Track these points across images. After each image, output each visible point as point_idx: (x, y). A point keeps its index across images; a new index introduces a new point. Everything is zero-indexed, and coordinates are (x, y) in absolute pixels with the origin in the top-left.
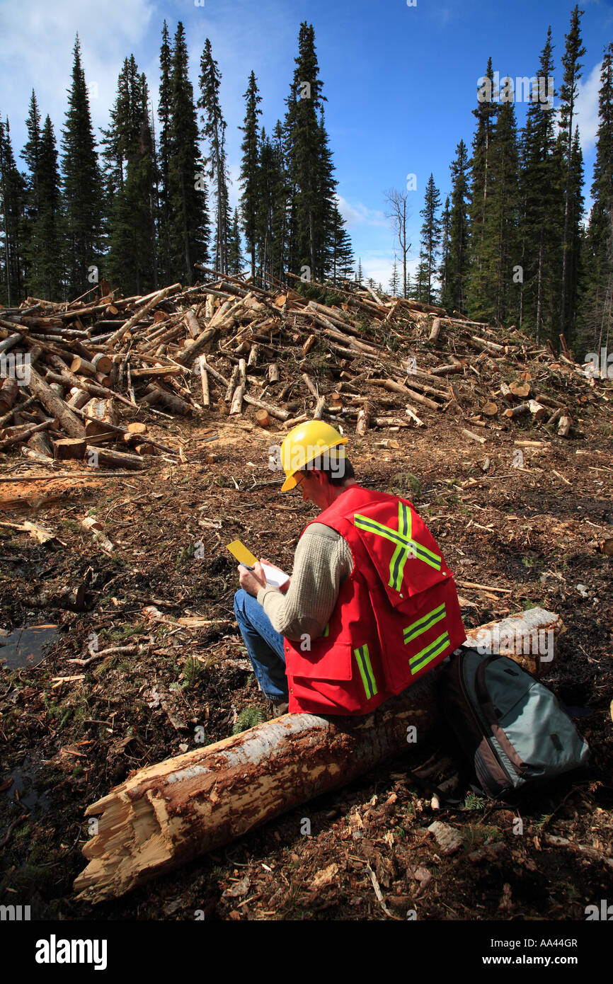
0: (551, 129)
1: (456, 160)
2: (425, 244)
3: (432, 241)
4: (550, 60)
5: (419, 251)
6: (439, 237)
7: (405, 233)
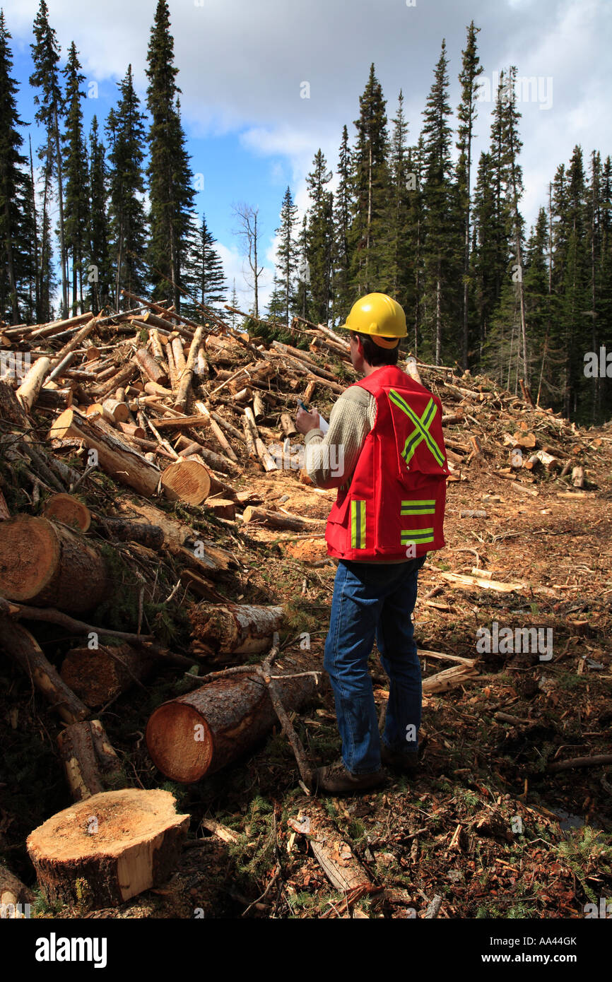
0: (446, 150)
1: (313, 172)
2: (281, 268)
3: (289, 265)
4: (445, 75)
5: (273, 276)
6: (297, 261)
7: (256, 253)
